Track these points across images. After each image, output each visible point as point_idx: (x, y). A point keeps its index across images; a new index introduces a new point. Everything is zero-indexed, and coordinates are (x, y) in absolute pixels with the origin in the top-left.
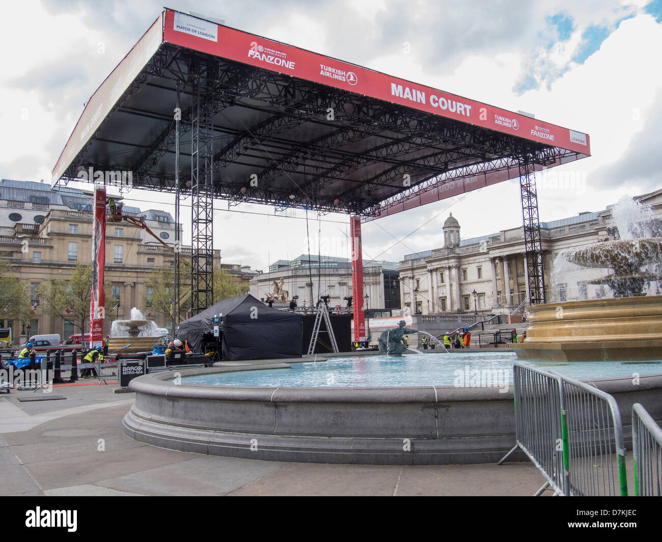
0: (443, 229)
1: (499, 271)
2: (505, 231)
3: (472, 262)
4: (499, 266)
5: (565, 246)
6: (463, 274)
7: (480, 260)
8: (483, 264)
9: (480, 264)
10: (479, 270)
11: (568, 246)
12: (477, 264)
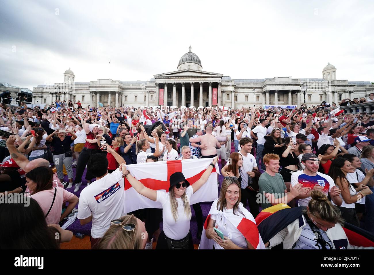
0: (64, 74)
1: (94, 99)
2: (100, 80)
3: (80, 93)
4: (94, 96)
5: (129, 92)
6: (73, 98)
7: (84, 93)
8: (86, 95)
9: (84, 94)
10: (83, 97)
11: (131, 92)
12: (82, 94)
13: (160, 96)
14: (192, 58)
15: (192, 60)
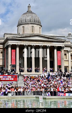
13: (12, 56)
14: (35, 20)
15: (35, 21)
